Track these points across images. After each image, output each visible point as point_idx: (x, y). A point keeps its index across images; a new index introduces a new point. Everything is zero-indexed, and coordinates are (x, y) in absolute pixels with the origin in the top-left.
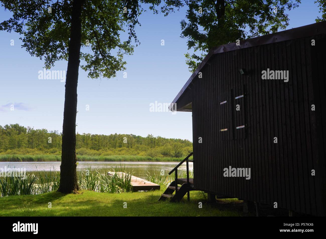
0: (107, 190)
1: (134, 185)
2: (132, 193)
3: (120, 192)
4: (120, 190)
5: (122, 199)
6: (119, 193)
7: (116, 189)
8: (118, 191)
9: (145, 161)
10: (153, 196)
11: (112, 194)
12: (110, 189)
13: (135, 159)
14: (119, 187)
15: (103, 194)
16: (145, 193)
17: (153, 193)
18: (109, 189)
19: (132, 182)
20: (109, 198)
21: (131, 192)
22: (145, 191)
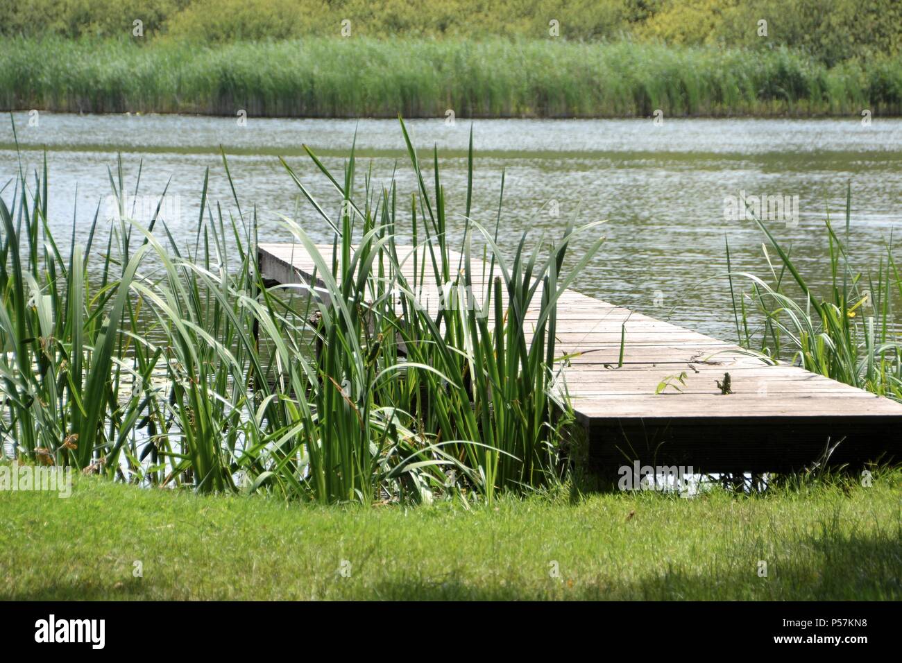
0: (268, 465)
1: (592, 410)
2: (574, 499)
3: (427, 495)
4: (429, 469)
5: (454, 573)
6: (417, 497)
7: (373, 447)
8: (406, 479)
9: (722, 116)
10: (838, 538)
11: (326, 515)
12: (302, 456)
13: (592, 83)
14: (405, 434)
15: (218, 506)
16: (737, 507)
17: (838, 510)
18: (288, 447)
19: (569, 373)
20: (293, 561)
21: (564, 488)
22: (739, 481)
